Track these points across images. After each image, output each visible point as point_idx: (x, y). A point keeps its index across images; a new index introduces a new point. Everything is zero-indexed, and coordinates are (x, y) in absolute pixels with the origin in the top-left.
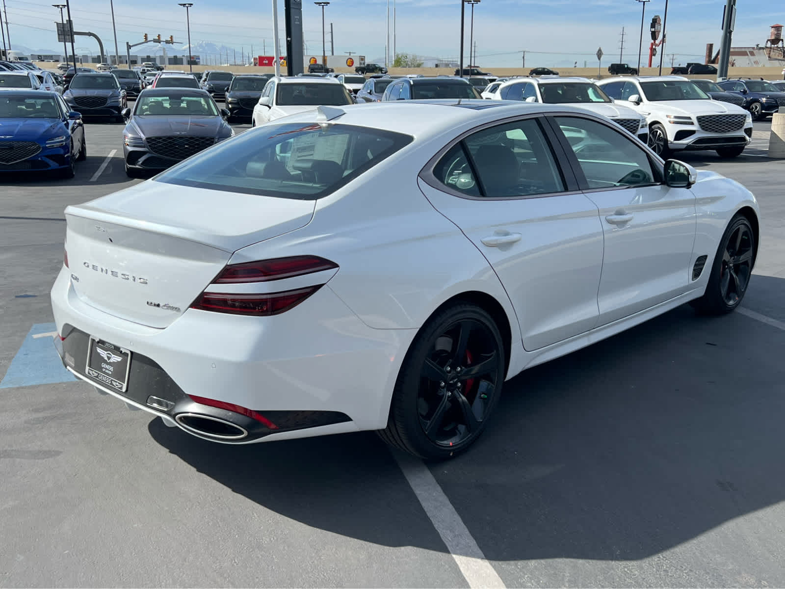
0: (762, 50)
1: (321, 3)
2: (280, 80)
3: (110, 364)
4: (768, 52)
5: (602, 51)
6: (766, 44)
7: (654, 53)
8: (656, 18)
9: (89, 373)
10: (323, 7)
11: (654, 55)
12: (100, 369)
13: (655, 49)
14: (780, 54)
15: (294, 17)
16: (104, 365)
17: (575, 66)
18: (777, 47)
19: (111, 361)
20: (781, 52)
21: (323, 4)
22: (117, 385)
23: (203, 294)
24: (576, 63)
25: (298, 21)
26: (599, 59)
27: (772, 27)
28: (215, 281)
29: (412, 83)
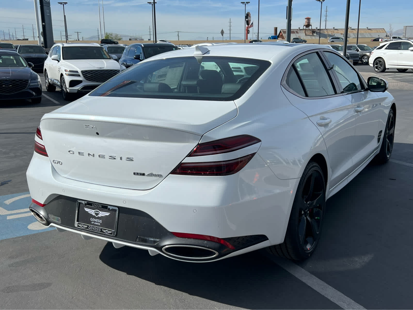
0: (301, 31)
1: (62, 3)
2: (63, 45)
3: (99, 218)
4: (305, 32)
5: (224, 31)
6: (304, 27)
7: (249, 32)
8: (248, 13)
9: (78, 226)
10: (63, 6)
11: (249, 33)
12: (90, 222)
13: (249, 30)
14: (310, 32)
15: (46, 11)
16: (92, 220)
17: (207, 40)
18: (309, 29)
19: (100, 216)
20: (311, 32)
21: (63, 4)
22: (107, 232)
23: (181, 164)
24: (208, 38)
25: (48, 14)
26: (222, 35)
27: (306, 19)
28: (190, 155)
29: (143, 46)
